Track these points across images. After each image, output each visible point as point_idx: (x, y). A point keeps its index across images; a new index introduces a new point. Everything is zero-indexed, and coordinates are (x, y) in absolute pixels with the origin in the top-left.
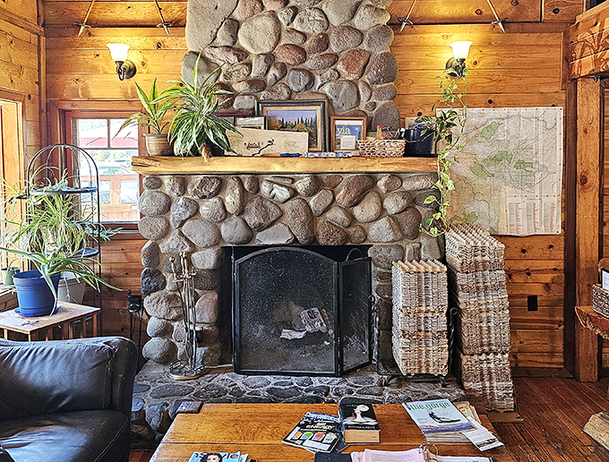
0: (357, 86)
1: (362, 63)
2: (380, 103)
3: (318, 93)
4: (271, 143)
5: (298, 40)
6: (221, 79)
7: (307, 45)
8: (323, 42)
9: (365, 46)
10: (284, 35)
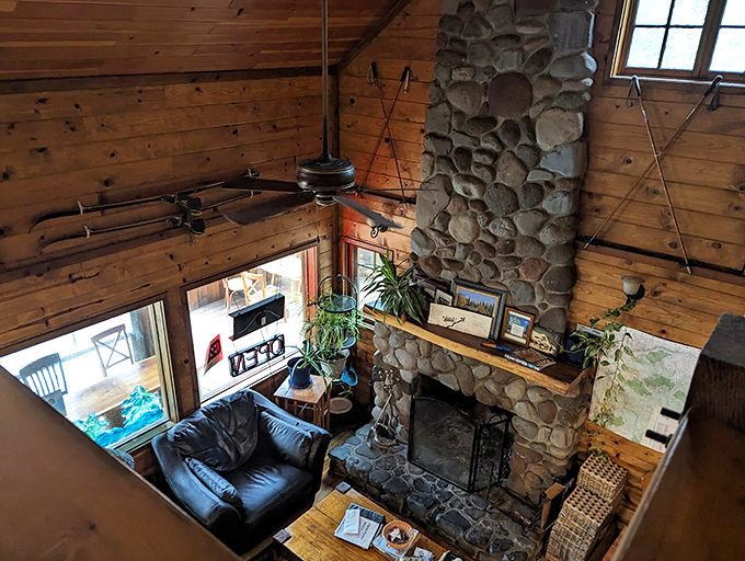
0: (533, 288)
1: (540, 271)
2: (551, 306)
3: (501, 284)
4: (463, 319)
5: (490, 240)
6: (434, 254)
7: (496, 246)
8: (510, 247)
9: (544, 257)
10: (481, 234)
